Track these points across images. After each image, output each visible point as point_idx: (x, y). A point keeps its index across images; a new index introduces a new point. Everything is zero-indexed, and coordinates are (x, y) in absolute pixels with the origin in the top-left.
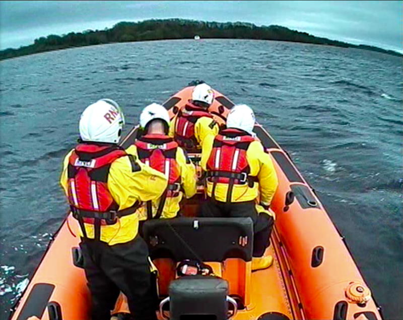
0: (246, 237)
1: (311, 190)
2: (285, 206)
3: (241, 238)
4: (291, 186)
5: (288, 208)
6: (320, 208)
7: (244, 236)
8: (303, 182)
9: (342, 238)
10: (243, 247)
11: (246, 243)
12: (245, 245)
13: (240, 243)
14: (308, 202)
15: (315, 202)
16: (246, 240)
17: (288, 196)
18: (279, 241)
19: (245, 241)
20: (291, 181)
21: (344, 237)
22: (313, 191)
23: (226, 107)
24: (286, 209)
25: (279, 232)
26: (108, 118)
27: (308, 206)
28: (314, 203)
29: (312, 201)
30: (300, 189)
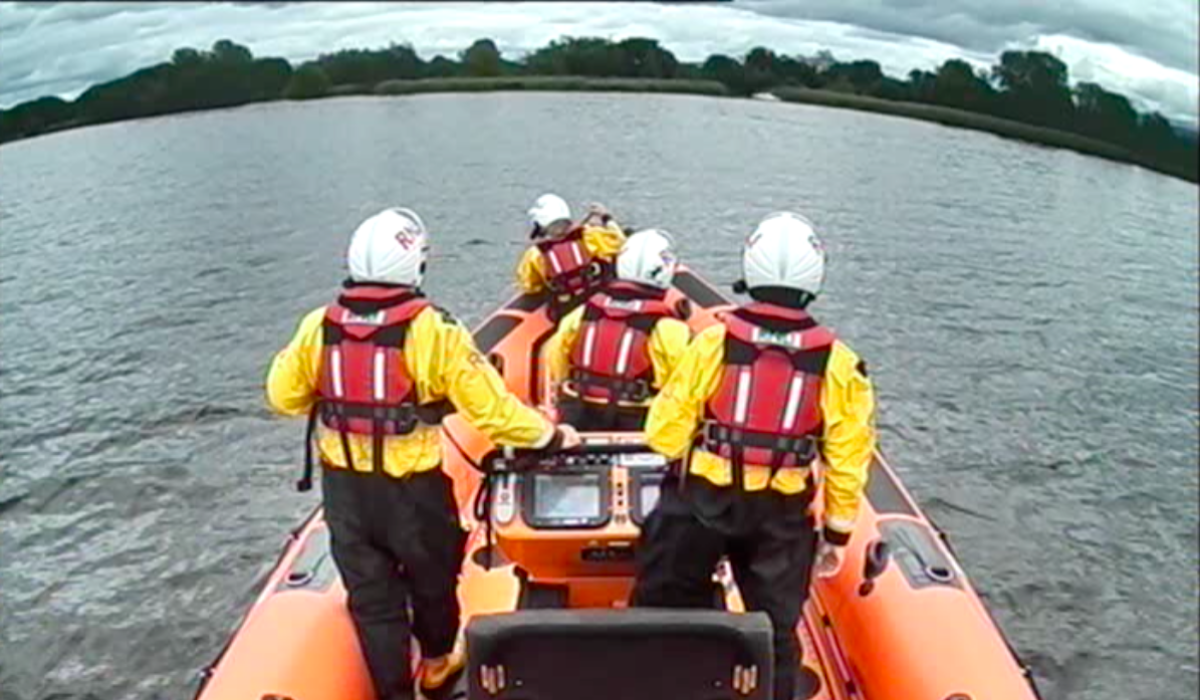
0: (754, 669)
1: (935, 535)
2: (862, 580)
3: (738, 669)
4: (879, 524)
5: (871, 586)
6: (960, 587)
7: (748, 666)
8: (913, 514)
9: (1023, 671)
10: (745, 696)
11: (753, 685)
12: (751, 690)
13: (736, 684)
14: (929, 570)
15: (947, 568)
16: (754, 677)
17: (872, 552)
18: (847, 678)
19: (750, 679)
20: (878, 510)
21: (1029, 667)
22: (943, 537)
23: (699, 302)
24: (865, 590)
25: (846, 653)
26: (403, 241)
27: (926, 580)
28: (944, 573)
29: (940, 565)
30: (905, 533)
